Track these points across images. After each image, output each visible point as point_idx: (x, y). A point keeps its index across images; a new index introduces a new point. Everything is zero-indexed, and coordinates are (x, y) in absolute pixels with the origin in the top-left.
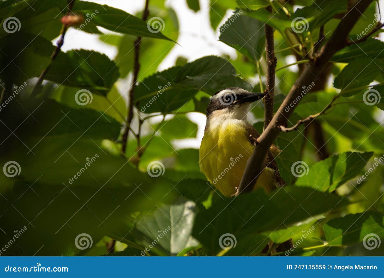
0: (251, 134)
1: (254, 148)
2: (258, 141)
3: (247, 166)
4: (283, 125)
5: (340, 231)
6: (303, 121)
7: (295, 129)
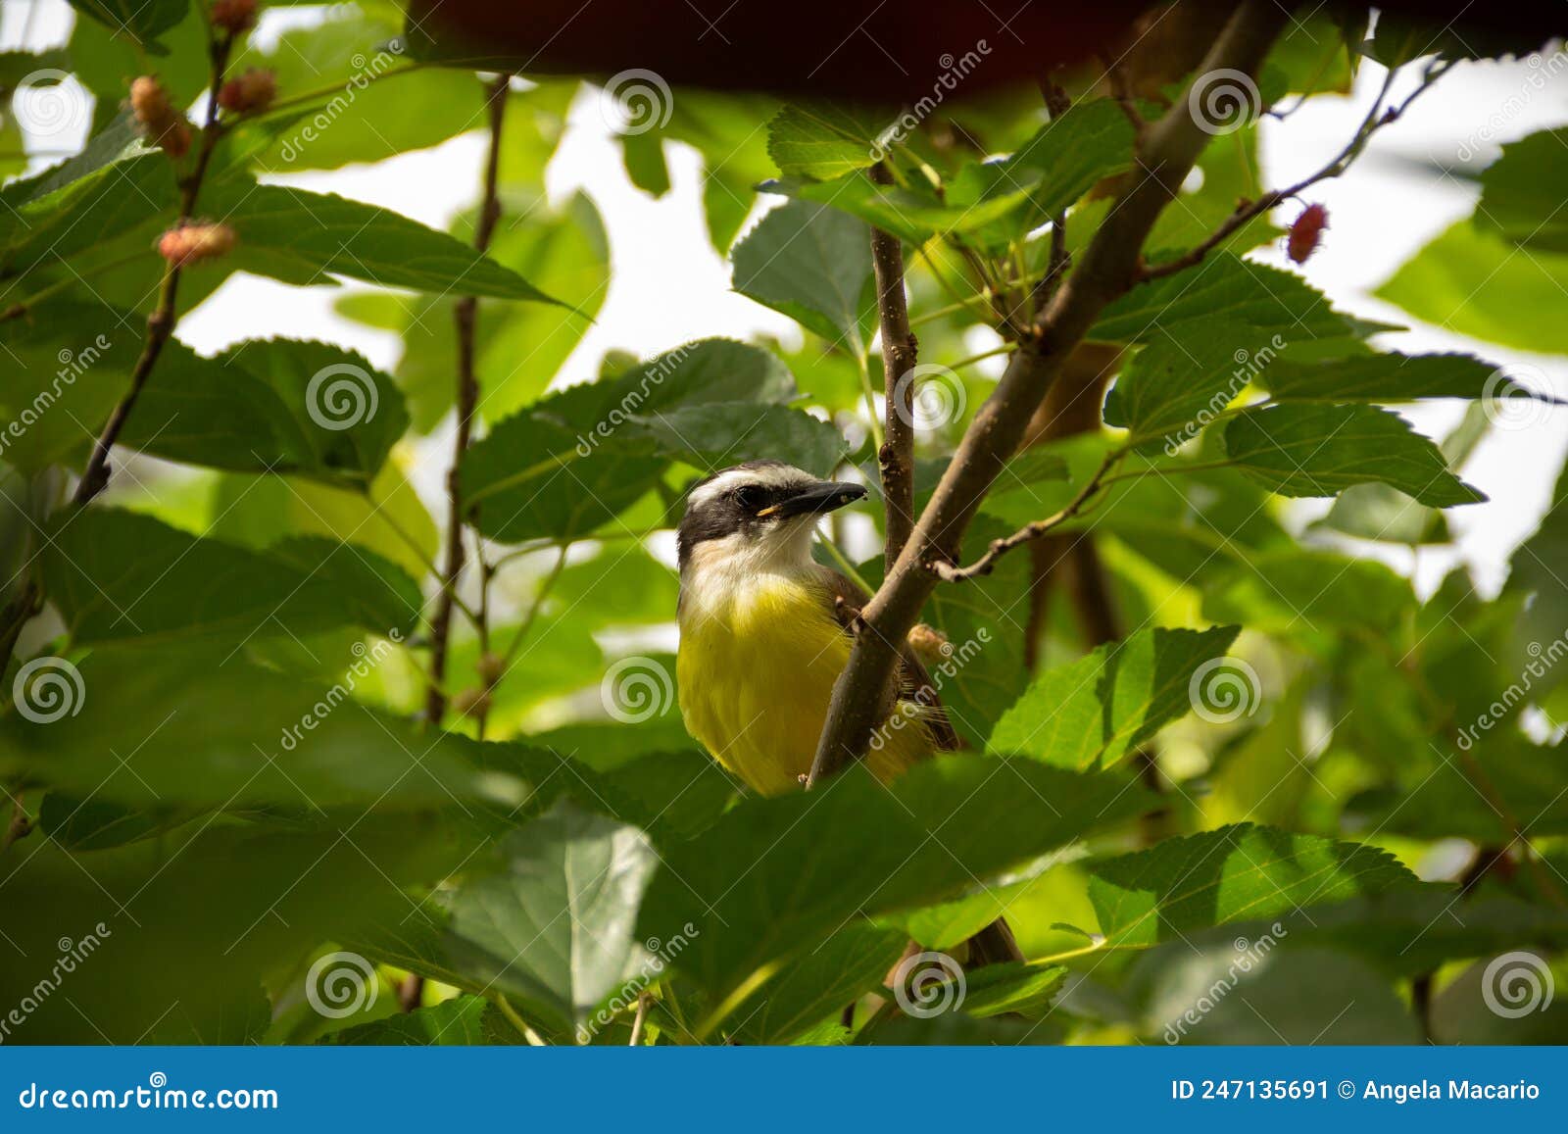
0: (841, 596)
1: (854, 642)
2: (864, 617)
3: (832, 701)
4: (943, 559)
5: (1146, 897)
6: (1009, 541)
7: (987, 570)
